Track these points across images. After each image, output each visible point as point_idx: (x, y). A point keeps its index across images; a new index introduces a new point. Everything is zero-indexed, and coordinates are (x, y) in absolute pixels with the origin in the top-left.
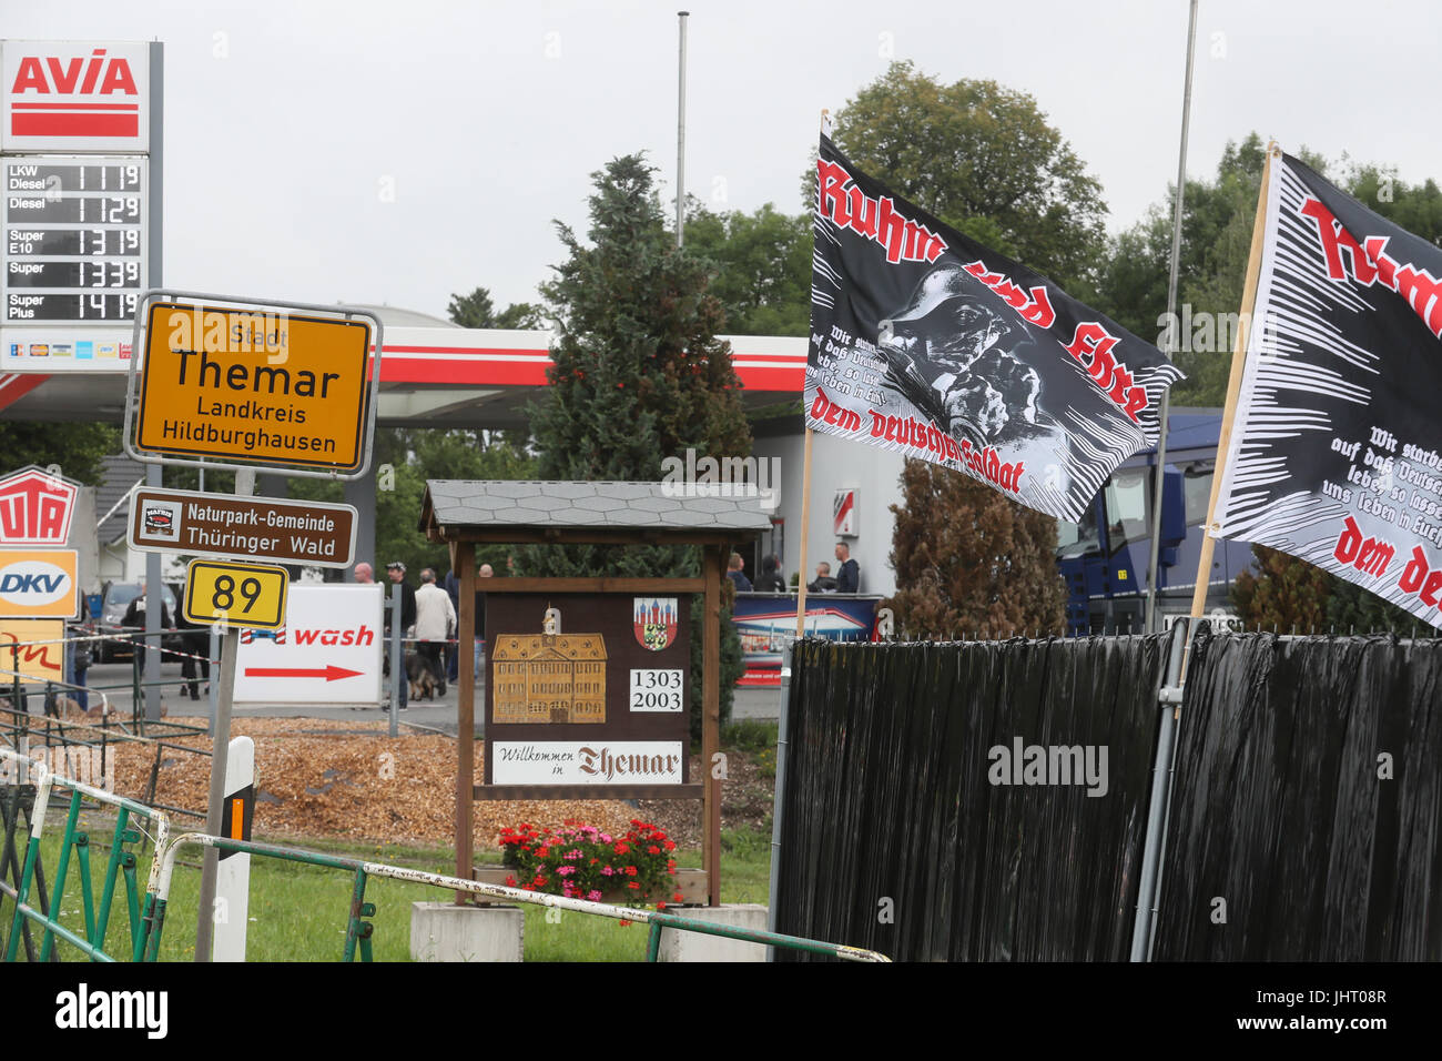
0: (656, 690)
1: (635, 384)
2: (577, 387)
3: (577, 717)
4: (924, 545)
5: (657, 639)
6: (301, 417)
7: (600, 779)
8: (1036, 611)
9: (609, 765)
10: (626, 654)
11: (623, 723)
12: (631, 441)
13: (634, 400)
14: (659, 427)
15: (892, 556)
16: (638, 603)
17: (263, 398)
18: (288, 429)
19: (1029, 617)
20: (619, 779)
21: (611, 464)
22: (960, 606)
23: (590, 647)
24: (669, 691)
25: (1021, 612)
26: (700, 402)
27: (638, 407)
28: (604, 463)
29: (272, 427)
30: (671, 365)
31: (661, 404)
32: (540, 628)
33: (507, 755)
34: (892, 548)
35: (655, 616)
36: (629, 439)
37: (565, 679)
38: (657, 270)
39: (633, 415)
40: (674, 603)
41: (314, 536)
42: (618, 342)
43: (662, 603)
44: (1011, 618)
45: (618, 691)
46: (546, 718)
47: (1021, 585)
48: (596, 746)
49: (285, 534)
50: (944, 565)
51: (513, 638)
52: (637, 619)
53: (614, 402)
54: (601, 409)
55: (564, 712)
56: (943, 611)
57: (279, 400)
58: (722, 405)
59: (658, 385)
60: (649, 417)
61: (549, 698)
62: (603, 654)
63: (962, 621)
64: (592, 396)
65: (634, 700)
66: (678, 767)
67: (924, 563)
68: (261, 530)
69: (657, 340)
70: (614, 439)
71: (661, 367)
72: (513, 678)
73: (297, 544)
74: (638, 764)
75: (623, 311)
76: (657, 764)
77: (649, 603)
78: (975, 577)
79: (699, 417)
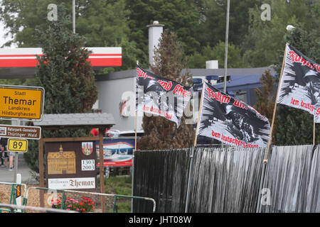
0: (88, 165)
1: (63, 76)
2: (45, 77)
3: (69, 172)
4: (152, 122)
5: (88, 152)
6: (29, 109)
7: (75, 187)
8: (187, 141)
9: (77, 184)
10: (80, 156)
11: (80, 173)
12: (62, 93)
13: (63, 80)
14: (71, 88)
15: (142, 125)
16: (83, 143)
17: (21, 106)
18: (26, 112)
19: (185, 143)
20: (79, 187)
21: (56, 100)
22: (163, 140)
23: (71, 155)
24: (91, 165)
25: (182, 141)
26: (82, 80)
27: (64, 82)
28: (54, 100)
29: (23, 111)
30: (73, 69)
31: (71, 81)
32: (59, 151)
33: (52, 182)
34: (142, 123)
35: (87, 147)
36: (61, 93)
37: (65, 163)
38: (68, 41)
39: (62, 85)
40: (92, 143)
41: (33, 133)
42: (58, 63)
43: (89, 143)
44: (179, 143)
45: (79, 165)
46: (61, 173)
47: (182, 133)
48: (74, 179)
49: (27, 133)
50: (159, 128)
51: (52, 153)
52: (83, 147)
53: (57, 81)
54: (53, 83)
55: (65, 171)
56: (158, 142)
57: (25, 106)
58: (89, 80)
59: (69, 76)
60: (67, 86)
61: (61, 168)
62: (75, 156)
63: (165, 144)
64: (50, 80)
65: (82, 168)
66: (94, 184)
67: (152, 127)
68: (22, 132)
69: (69, 62)
70: (57, 93)
71: (70, 70)
72: (52, 163)
73: (29, 135)
74: (84, 183)
75: (58, 54)
76: (89, 183)
77: (86, 143)
78: (168, 131)
79: (82, 85)
